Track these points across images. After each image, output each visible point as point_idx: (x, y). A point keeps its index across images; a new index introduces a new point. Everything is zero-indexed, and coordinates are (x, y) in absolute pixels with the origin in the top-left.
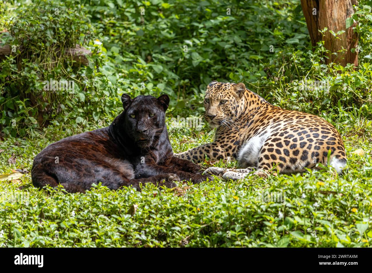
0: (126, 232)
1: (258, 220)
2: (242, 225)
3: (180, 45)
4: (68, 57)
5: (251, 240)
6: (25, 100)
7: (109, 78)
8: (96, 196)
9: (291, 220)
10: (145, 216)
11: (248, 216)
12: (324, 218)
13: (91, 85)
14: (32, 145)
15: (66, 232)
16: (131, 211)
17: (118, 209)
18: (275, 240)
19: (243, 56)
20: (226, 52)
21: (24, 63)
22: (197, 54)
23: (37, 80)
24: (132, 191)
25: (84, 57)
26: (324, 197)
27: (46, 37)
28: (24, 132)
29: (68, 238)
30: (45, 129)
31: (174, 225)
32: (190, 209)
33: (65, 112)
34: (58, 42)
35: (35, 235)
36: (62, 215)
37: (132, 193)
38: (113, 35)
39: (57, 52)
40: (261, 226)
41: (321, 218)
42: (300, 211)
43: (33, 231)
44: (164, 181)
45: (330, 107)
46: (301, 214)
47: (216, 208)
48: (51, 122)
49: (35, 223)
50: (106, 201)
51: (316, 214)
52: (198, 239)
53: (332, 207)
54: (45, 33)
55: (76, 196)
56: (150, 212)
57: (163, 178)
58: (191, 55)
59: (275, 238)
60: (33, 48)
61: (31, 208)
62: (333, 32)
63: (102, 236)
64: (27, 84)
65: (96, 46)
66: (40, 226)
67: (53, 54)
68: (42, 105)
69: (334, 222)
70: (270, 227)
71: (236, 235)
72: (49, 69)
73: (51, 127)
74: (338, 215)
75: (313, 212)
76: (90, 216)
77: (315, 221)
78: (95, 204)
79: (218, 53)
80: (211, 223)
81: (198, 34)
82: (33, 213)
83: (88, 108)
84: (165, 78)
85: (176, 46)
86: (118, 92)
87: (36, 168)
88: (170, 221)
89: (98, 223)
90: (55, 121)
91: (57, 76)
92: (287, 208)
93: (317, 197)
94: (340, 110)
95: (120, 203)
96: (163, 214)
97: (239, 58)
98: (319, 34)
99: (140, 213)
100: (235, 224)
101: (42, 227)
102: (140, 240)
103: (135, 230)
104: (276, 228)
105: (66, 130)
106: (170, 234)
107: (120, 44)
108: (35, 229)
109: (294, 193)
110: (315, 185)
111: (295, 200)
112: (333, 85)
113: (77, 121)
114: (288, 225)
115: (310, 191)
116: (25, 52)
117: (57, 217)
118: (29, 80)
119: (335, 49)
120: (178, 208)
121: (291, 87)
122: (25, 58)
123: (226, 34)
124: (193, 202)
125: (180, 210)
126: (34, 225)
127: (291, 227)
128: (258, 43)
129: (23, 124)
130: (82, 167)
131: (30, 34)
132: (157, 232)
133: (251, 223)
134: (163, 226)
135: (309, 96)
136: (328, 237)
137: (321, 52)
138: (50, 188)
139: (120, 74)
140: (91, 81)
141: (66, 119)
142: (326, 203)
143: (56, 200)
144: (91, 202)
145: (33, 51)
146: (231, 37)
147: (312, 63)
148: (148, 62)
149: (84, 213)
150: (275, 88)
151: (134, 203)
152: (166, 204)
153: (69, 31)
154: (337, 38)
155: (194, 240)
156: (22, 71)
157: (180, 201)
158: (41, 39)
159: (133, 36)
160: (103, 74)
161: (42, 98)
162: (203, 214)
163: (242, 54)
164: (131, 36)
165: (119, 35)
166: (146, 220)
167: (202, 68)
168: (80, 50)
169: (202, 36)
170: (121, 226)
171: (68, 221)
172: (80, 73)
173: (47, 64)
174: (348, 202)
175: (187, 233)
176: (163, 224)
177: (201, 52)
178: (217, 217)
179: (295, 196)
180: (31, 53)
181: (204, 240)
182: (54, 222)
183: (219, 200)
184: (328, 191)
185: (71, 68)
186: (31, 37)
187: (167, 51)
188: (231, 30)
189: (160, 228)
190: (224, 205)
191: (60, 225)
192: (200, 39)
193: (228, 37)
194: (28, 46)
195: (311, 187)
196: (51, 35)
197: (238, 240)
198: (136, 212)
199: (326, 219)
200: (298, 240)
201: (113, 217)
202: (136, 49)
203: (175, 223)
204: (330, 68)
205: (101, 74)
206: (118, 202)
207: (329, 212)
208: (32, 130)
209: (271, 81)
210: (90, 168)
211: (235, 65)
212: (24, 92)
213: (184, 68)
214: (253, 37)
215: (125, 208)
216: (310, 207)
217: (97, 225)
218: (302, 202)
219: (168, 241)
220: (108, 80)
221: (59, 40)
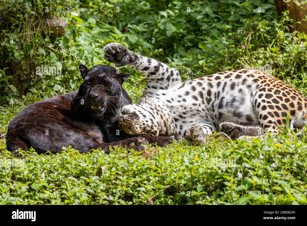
0: (94, 193)
1: (219, 181)
2: (204, 185)
3: (156, 16)
4: (46, 28)
5: (212, 199)
6: (5, 69)
7: (85, 47)
8: (65, 158)
9: (249, 180)
10: (112, 177)
11: (210, 177)
12: (281, 178)
13: (68, 55)
14: (11, 112)
15: (36, 193)
16: (99, 173)
17: (87, 171)
18: (234, 199)
19: (215, 26)
20: (199, 23)
21: (4, 34)
22: (171, 25)
23: (17, 50)
24: (100, 154)
25: (61, 27)
26: (281, 158)
27: (25, 9)
28: (4, 99)
29: (38, 199)
30: (23, 97)
31: (140, 186)
32: (155, 171)
33: (43, 81)
34: (36, 14)
35: (7, 196)
36: (33, 177)
37: (100, 156)
38: (92, 8)
39: (35, 23)
40: (222, 187)
41: (279, 178)
42: (258, 171)
43: (5, 193)
44: (133, 144)
45: (294, 73)
46: (259, 175)
47: (179, 170)
48: (29, 90)
49: (7, 185)
50: (75, 163)
51: (274, 174)
52: (162, 199)
53: (289, 168)
54: (24, 5)
55: (47, 159)
56: (117, 174)
57: (132, 142)
58: (165, 26)
59: (234, 198)
60: (12, 19)
61: (4, 170)
62: (297, 2)
63: (71, 197)
64: (7, 53)
65: (73, 17)
66: (12, 187)
67: (32, 25)
68: (22, 74)
69: (291, 182)
70: (230, 187)
71: (197, 195)
72: (27, 39)
73: (29, 95)
74: (296, 175)
75: (271, 172)
76: (59, 178)
77: (272, 181)
78: (64, 166)
79: (191, 23)
80: (174, 183)
81: (173, 6)
82: (6, 175)
83: (65, 76)
84: (140, 48)
85: (151, 17)
86: (94, 61)
87: (10, 133)
88: (136, 182)
89: (68, 184)
90: (33, 89)
91: (36, 46)
92: (246, 169)
93: (275, 158)
94: (303, 76)
95: (89, 165)
96: (130, 176)
97: (211, 28)
98: (284, 4)
99: (107, 175)
100: (197, 185)
101: (14, 189)
102: (108, 200)
103: (102, 191)
104: (235, 187)
105: (44, 97)
106: (136, 195)
107: (99, 16)
108: (7, 191)
109: (253, 155)
110: (273, 146)
111: (253, 161)
112: (297, 52)
113: (55, 89)
114: (247, 185)
115: (268, 153)
116: (5, 24)
117: (28, 179)
118: (9, 50)
119: (299, 18)
120: (144, 170)
121: (258, 55)
122: (4, 29)
123: (199, 5)
124: (158, 164)
125: (146, 171)
126: (6, 187)
127: (249, 187)
128: (229, 14)
129: (4, 92)
130: (54, 132)
131: (9, 6)
132: (124, 193)
133: (212, 183)
134: (129, 186)
135: (274, 63)
136: (285, 196)
137: (286, 21)
138: (22, 151)
139: (97, 44)
140: (68, 50)
141: (44, 87)
142: (283, 164)
143: (28, 162)
144: (61, 165)
145: (12, 22)
146: (203, 8)
147: (277, 31)
148: (125, 32)
149: (54, 175)
150: (242, 56)
151: (102, 165)
152: (133, 166)
153: (47, 3)
154: (301, 7)
155: (159, 200)
156: (2, 41)
157: (145, 163)
158: (20, 10)
159: (112, 7)
160: (80, 44)
161: (21, 67)
162: (167, 175)
163: (214, 25)
164: (109, 8)
165: (97, 7)
166: (114, 182)
167: (176, 38)
168: (57, 21)
169: (177, 7)
170: (89, 187)
171: (38, 183)
172: (58, 43)
173: (25, 35)
174: (304, 163)
175: (152, 193)
176: (129, 185)
177: (175, 22)
178: (180, 178)
179: (254, 157)
180: (10, 24)
181: (168, 200)
182: (25, 183)
183: (183, 161)
184: (285, 152)
185: (48, 38)
186: (10, 9)
187: (143, 22)
188: (204, 2)
189: (127, 189)
190: (187, 167)
191: (31, 187)
192: (174, 10)
193: (201, 8)
194: (7, 18)
195: (269, 149)
196: (30, 7)
197: (199, 200)
198: (103, 174)
199: (283, 179)
200: (256, 200)
201: (82, 179)
202: (114, 20)
203: (140, 184)
204: (294, 36)
205: (77, 43)
206: (87, 164)
207: (286, 173)
208: (12, 97)
209: (238, 49)
210: (61, 133)
211: (207, 35)
212: (4, 61)
213: (159, 37)
214: (224, 9)
215: (93, 170)
216: (268, 168)
217: (66, 186)
218: (260, 163)
219: (135, 202)
220: (84, 50)
221: (37, 12)
